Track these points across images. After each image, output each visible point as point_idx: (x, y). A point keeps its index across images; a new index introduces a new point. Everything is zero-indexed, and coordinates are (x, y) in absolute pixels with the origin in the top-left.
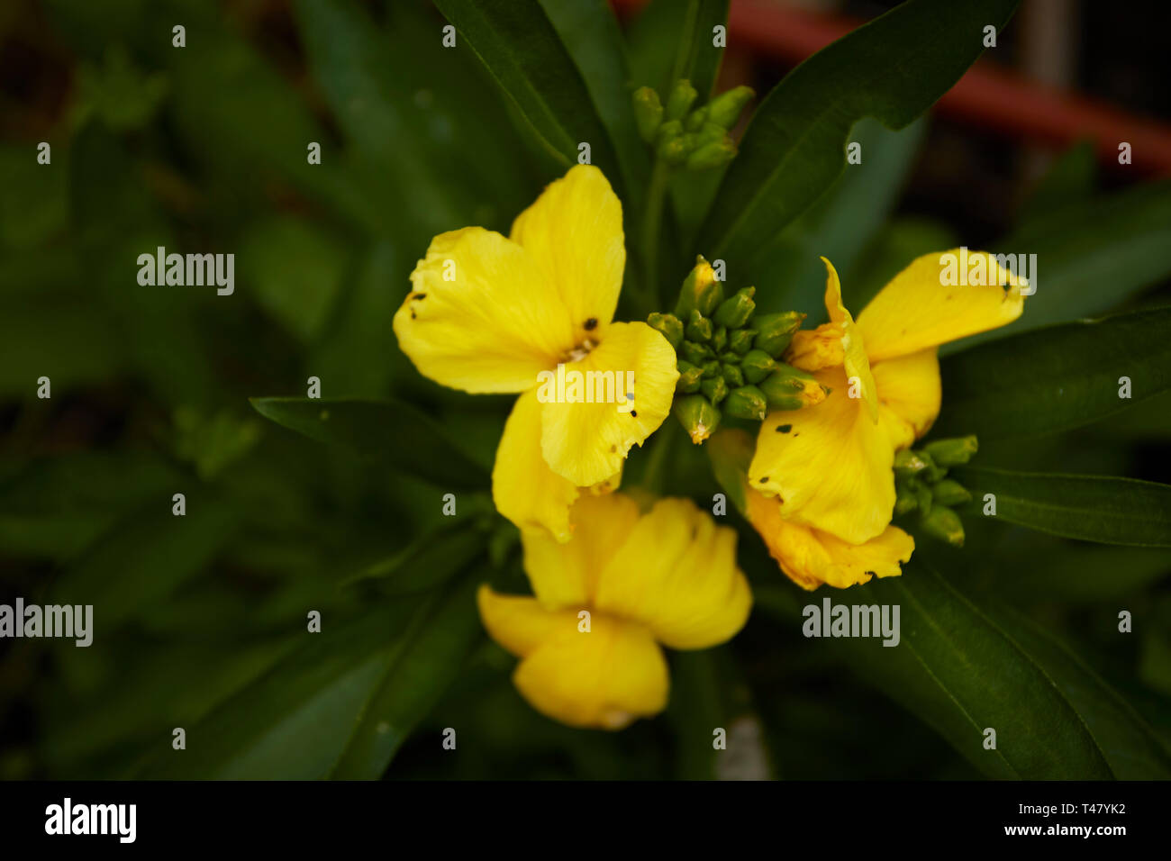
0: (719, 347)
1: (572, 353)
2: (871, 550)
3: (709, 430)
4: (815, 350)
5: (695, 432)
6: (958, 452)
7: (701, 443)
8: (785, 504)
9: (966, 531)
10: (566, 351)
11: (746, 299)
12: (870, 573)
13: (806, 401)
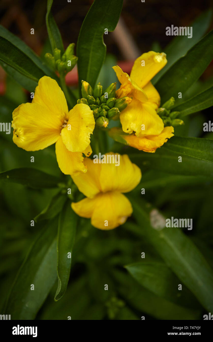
0: (99, 103)
1: (63, 126)
2: (163, 134)
3: (108, 122)
4: (123, 91)
5: (104, 124)
6: (170, 103)
7: (107, 126)
8: (136, 132)
9: (183, 120)
10: (61, 126)
11: (99, 86)
12: (166, 139)
13: (128, 103)
